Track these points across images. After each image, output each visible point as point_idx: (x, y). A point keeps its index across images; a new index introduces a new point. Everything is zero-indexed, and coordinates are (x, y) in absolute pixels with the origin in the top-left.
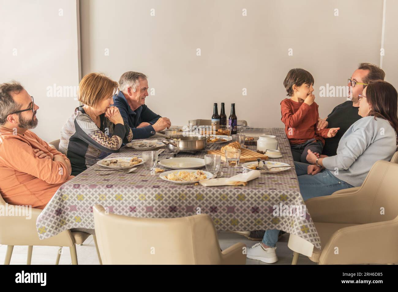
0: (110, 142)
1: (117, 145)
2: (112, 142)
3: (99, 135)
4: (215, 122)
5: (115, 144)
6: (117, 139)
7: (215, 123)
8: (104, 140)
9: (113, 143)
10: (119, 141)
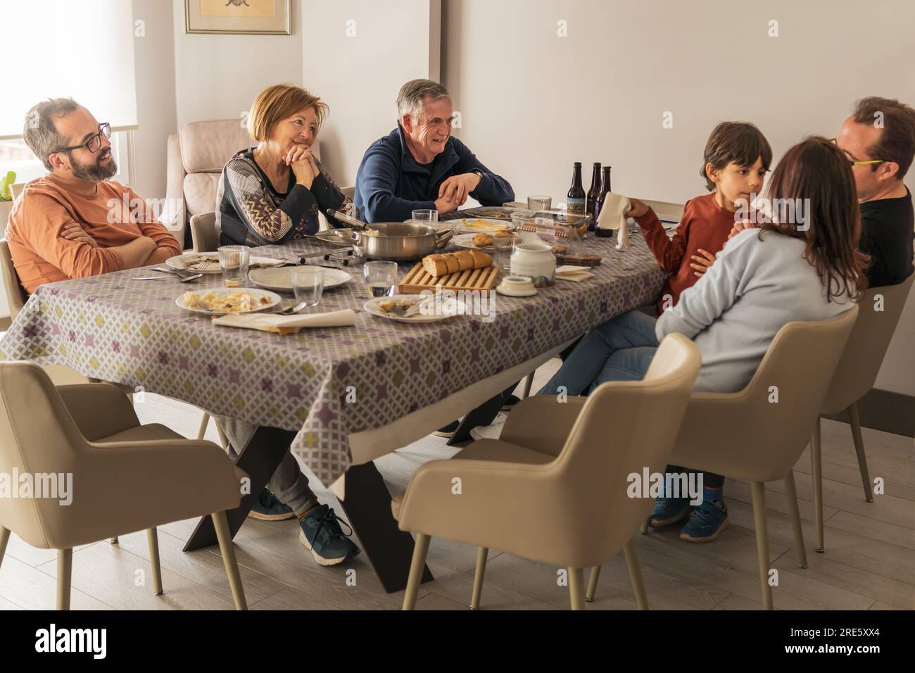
0: (262, 224)
1: (275, 231)
2: (267, 224)
3: (252, 204)
4: (571, 205)
5: (272, 230)
6: (278, 220)
7: (571, 208)
8: (255, 216)
9: (268, 227)
10: (283, 224)
